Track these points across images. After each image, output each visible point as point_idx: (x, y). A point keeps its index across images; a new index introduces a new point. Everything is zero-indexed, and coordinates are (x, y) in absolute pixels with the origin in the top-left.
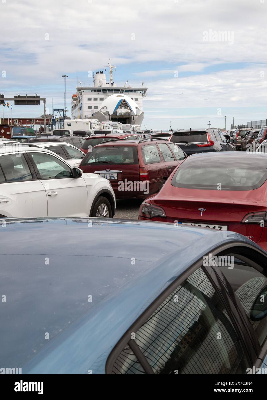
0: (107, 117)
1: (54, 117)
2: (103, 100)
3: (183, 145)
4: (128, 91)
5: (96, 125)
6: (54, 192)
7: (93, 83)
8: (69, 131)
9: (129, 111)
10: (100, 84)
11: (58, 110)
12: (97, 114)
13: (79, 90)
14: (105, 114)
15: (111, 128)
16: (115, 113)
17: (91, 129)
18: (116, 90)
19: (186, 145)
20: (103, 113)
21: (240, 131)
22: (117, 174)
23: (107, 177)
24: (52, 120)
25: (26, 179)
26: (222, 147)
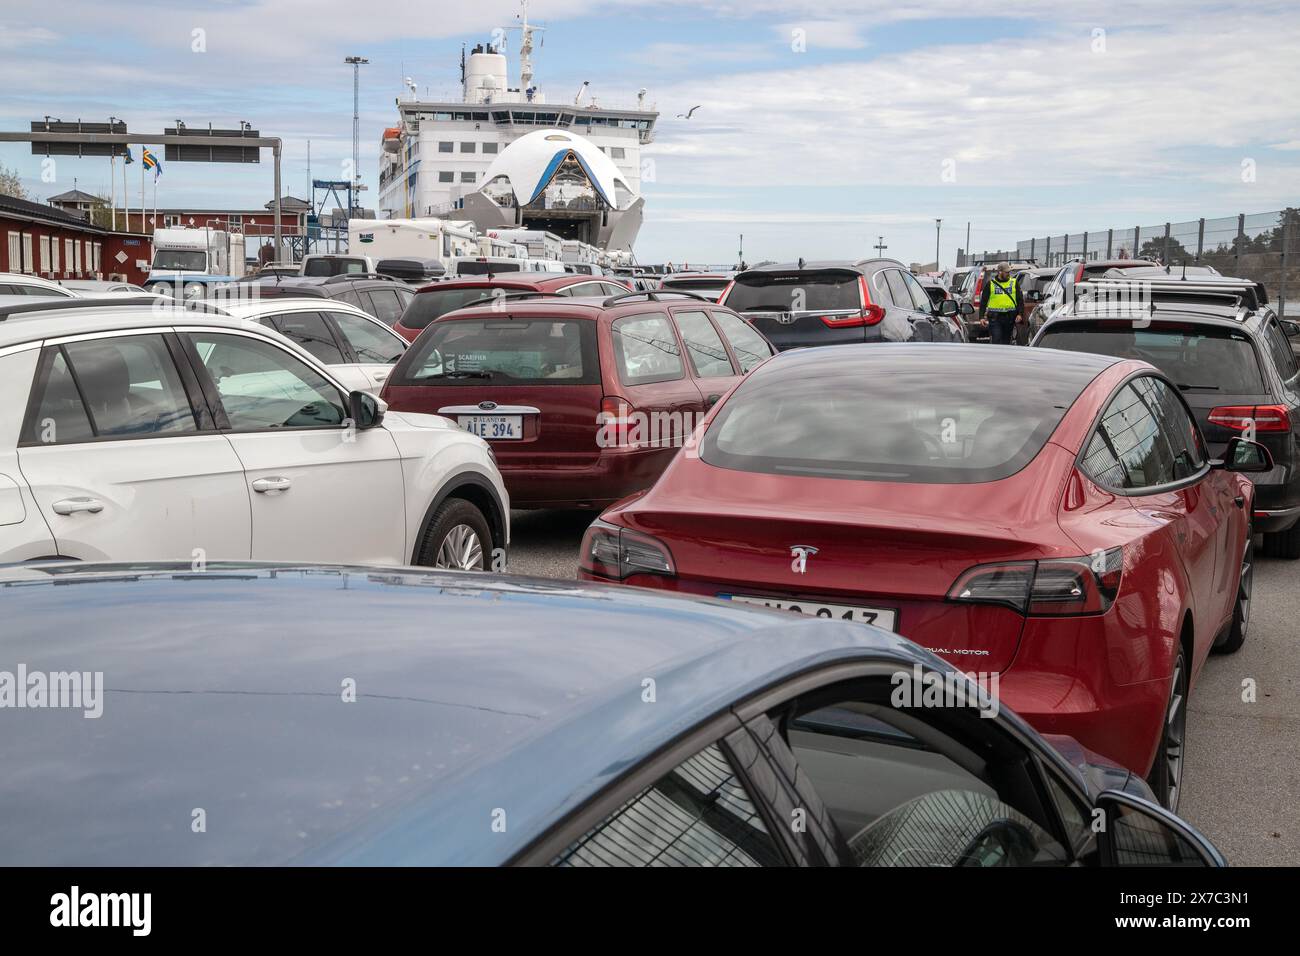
0: (508, 213)
1: (313, 208)
2: (496, 152)
3: (771, 321)
4: (588, 120)
5: (464, 240)
6: (279, 479)
7: (461, 86)
8: (363, 263)
9: (591, 194)
10: (485, 91)
11: (330, 185)
12: (472, 203)
13: (409, 111)
14: (501, 201)
15: (521, 252)
16: (539, 198)
17: (445, 255)
18: (544, 115)
19: (784, 319)
20: (496, 199)
21: (988, 273)
22: (520, 419)
23: (483, 430)
24: (309, 221)
25: (171, 429)
26: (915, 332)
